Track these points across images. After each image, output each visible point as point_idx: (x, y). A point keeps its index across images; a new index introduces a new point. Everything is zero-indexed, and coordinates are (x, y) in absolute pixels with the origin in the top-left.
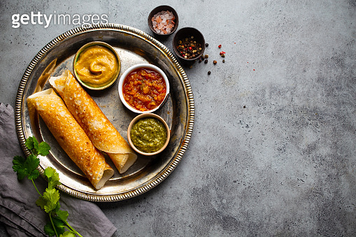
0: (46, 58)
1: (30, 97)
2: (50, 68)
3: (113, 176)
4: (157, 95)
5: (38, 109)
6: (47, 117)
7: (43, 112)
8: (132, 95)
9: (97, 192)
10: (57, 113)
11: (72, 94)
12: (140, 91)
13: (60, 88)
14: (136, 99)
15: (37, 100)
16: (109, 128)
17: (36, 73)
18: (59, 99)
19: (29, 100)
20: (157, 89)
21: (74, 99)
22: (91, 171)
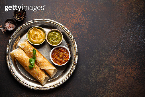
0: (16, 36)
1: (11, 52)
2: (18, 40)
3: (49, 79)
4: (66, 58)
5: (15, 56)
6: (19, 59)
7: (17, 57)
8: (55, 58)
9: (43, 86)
10: (23, 57)
11: (28, 49)
12: (58, 56)
13: (23, 47)
14: (57, 60)
15: (14, 53)
16: (45, 60)
17: (12, 42)
18: (23, 51)
19: (11, 54)
20: (65, 56)
21: (29, 50)
22: (40, 78)
